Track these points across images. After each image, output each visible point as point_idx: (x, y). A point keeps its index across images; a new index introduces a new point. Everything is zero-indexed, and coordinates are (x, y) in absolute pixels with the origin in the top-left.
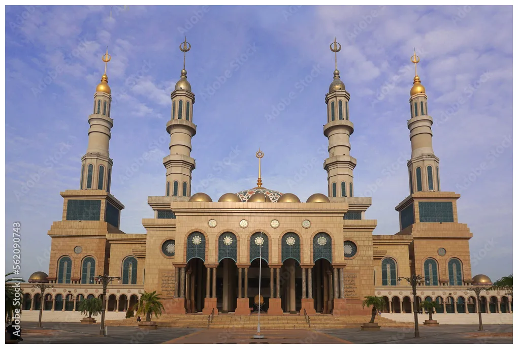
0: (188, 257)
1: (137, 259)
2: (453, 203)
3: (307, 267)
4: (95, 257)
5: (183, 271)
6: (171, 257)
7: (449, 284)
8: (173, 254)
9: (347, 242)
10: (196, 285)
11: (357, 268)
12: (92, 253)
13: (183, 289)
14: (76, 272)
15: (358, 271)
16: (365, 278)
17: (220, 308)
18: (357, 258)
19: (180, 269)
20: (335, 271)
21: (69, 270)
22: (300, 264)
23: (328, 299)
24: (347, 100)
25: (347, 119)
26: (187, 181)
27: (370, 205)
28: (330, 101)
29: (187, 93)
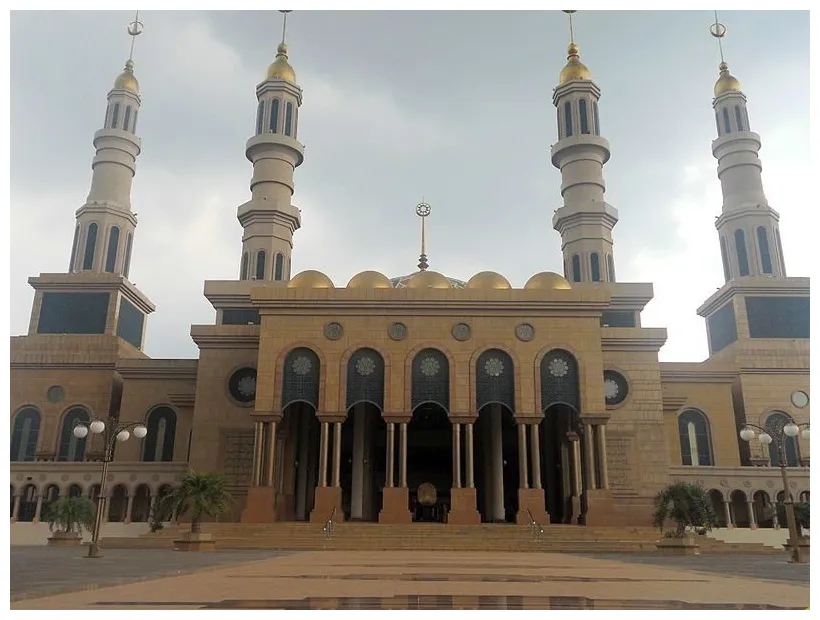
0: (284, 400)
1: (176, 410)
3: (529, 422)
4: (89, 408)
5: (273, 430)
6: (250, 404)
8: (252, 397)
9: (609, 375)
11: (629, 427)
12: (84, 400)
15: (632, 434)
16: (647, 448)
17: (346, 510)
18: (629, 406)
19: (266, 425)
20: (588, 429)
21: (34, 437)
22: (515, 416)
23: (573, 493)
24: (595, 99)
25: (597, 133)
26: (283, 252)
27: (651, 298)
28: (562, 103)
29: (286, 85)
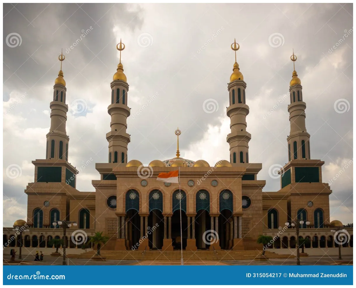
0: (127, 208)
1: (89, 210)
2: (319, 168)
3: (214, 216)
4: (59, 209)
5: (123, 219)
6: (115, 209)
7: (314, 227)
8: (115, 207)
9: (244, 197)
10: (133, 230)
11: (250, 216)
12: (57, 206)
13: (124, 232)
14: (46, 220)
15: (252, 218)
17: (151, 246)
18: (251, 209)
19: (121, 217)
20: (235, 218)
21: (41, 219)
22: (210, 214)
23: (229, 239)
24: (244, 88)
25: (245, 103)
26: (124, 152)
27: (261, 169)
28: (231, 89)
29: (123, 83)
